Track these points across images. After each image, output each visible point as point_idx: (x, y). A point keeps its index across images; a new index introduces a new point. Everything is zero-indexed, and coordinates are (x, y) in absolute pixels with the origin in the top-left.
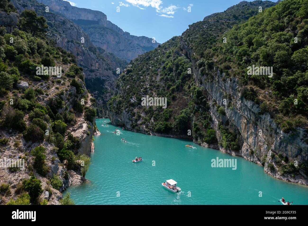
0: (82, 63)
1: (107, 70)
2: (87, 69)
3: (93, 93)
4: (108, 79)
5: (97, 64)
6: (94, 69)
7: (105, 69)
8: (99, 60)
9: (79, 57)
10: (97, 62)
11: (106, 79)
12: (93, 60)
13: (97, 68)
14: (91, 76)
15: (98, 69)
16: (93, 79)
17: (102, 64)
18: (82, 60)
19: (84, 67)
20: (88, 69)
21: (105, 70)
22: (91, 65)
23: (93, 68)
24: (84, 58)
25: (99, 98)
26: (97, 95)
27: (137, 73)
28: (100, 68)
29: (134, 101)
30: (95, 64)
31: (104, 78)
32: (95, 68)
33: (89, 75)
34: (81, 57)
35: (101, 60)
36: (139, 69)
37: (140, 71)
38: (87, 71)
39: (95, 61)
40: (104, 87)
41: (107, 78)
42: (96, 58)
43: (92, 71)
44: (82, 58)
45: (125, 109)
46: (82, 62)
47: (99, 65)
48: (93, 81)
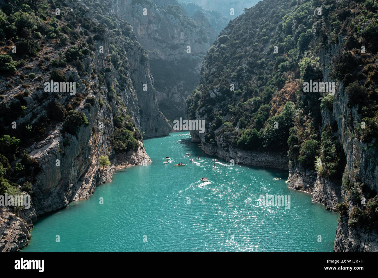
0: (157, 36)
1: (200, 43)
2: (166, 44)
3: (177, 85)
4: (202, 59)
5: (182, 34)
6: (177, 44)
7: (196, 42)
8: (185, 27)
9: (151, 26)
10: (182, 31)
11: (199, 59)
12: (174, 29)
13: (182, 42)
14: (172, 57)
15: (185, 41)
16: (176, 60)
17: (191, 34)
18: (156, 31)
19: (160, 42)
20: (168, 44)
21: (197, 44)
22: (173, 37)
23: (176, 42)
24: (161, 27)
25: (186, 93)
26: (182, 88)
27: (231, 44)
28: (188, 40)
29: (216, 94)
30: (179, 34)
31: (194, 57)
32: (180, 41)
33: (170, 55)
34: (154, 25)
35: (189, 26)
36: (237, 36)
37: (237, 39)
38: (166, 48)
39: (178, 30)
40: (194, 72)
41: (201, 57)
42: (180, 24)
43: (174, 47)
44: (157, 27)
45: (199, 109)
46: (158, 34)
47: (186, 35)
48: (176, 64)
